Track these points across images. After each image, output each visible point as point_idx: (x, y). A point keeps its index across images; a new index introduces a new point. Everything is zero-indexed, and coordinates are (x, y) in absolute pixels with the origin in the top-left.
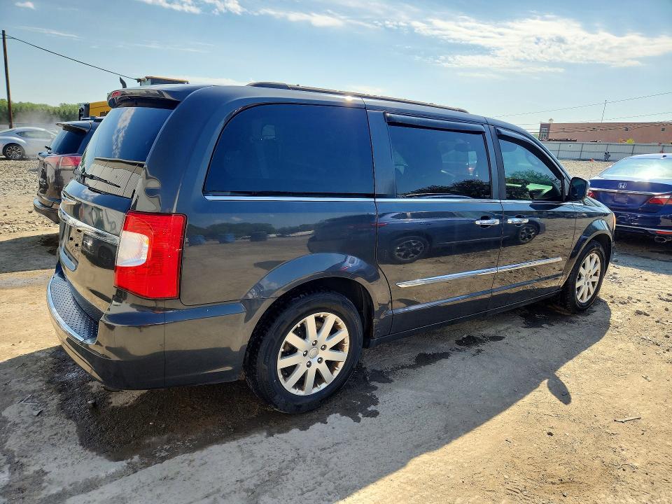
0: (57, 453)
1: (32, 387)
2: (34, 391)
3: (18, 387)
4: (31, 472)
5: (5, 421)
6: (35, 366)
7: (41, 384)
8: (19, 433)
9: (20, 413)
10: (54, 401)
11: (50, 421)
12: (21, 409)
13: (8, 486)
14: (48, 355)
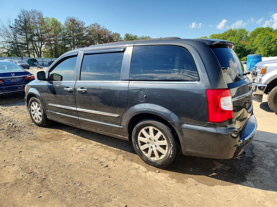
0: (261, 148)
1: (261, 169)
2: (261, 167)
3: (267, 172)
4: (269, 148)
5: (274, 162)
6: (256, 178)
7: (258, 169)
8: (270, 157)
9: (269, 162)
10: (255, 160)
11: (260, 156)
12: (268, 163)
13: (275, 149)
14: (247, 182)
